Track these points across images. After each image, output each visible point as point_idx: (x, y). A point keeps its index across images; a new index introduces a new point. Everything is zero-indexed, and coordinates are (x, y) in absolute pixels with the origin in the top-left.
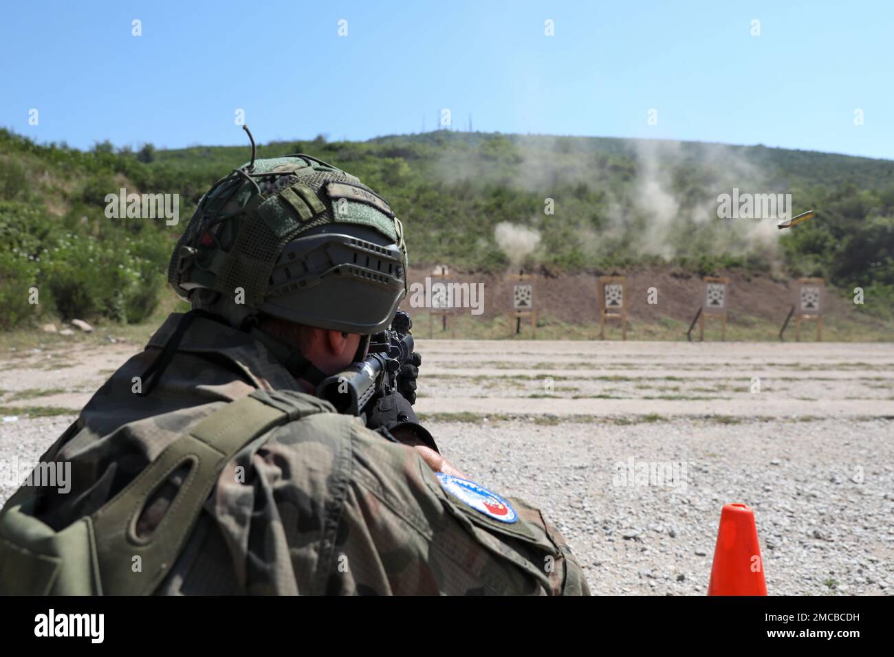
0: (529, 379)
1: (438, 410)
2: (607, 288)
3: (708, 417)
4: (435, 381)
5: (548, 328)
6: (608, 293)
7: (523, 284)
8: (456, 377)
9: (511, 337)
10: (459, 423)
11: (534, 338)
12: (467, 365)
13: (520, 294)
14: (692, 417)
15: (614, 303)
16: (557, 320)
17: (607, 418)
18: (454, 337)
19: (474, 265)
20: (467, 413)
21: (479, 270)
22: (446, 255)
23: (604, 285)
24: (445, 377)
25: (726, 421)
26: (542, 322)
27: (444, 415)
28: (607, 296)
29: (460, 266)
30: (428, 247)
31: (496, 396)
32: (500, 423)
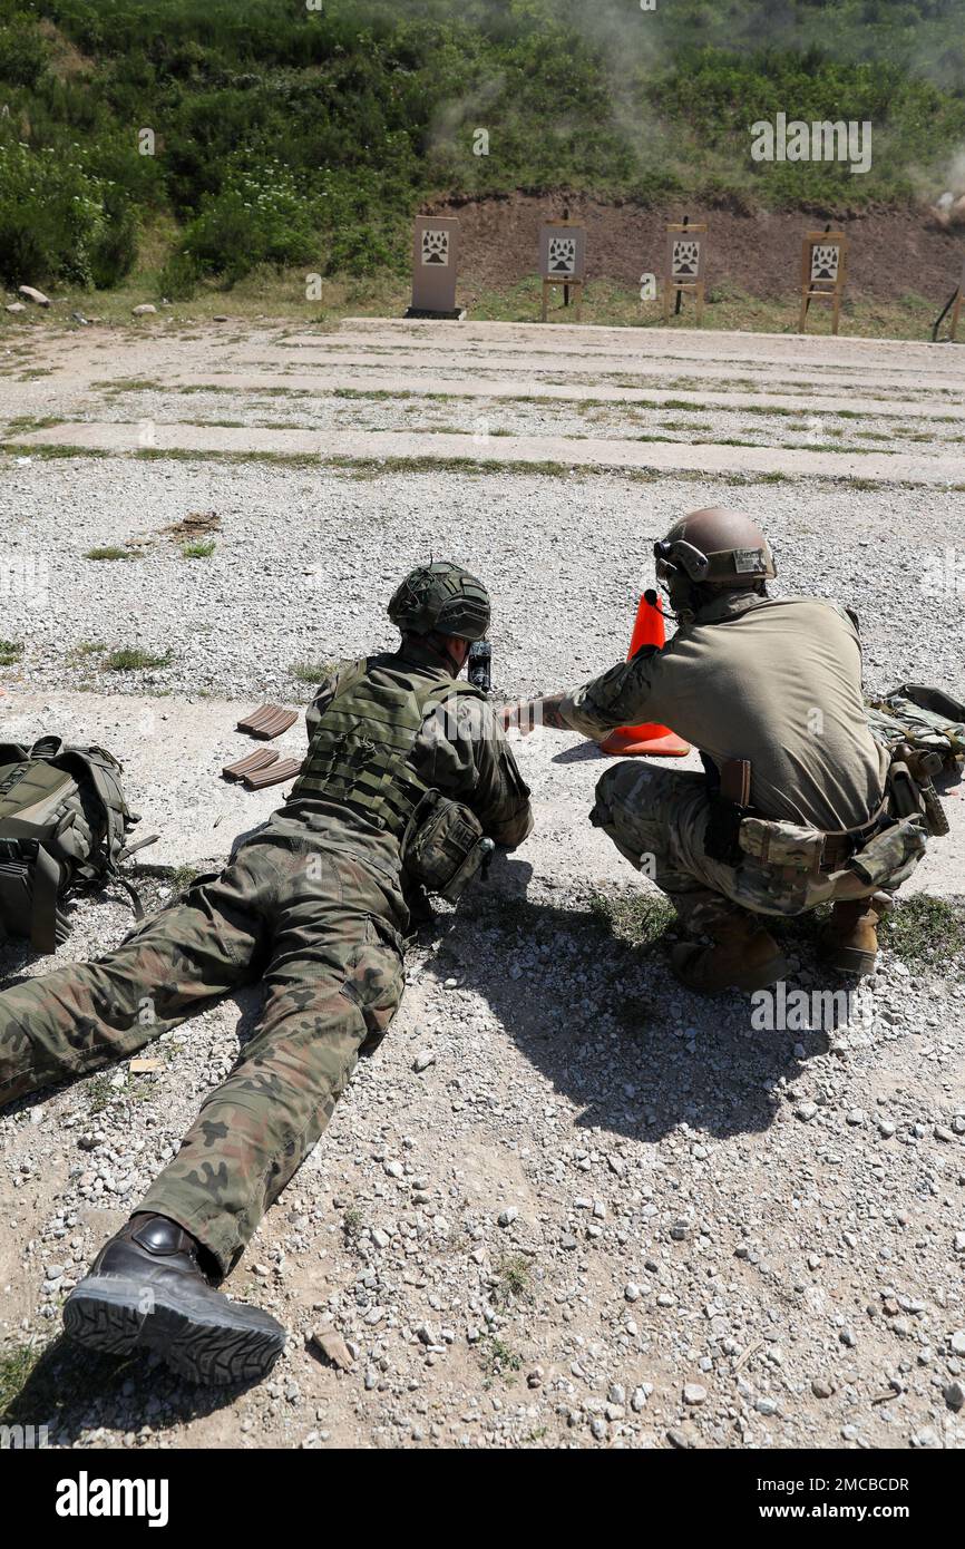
0: (653, 406)
1: (517, 457)
2: (816, 248)
3: (842, 479)
4: (529, 406)
5: (724, 306)
6: (817, 257)
7: (687, 239)
8: (557, 400)
9: (663, 321)
10: (539, 476)
11: (699, 324)
12: (579, 379)
13: (682, 255)
14: (824, 479)
15: (824, 274)
16: (742, 294)
17: (720, 475)
18: (577, 319)
19: (623, 192)
20: (550, 463)
21: (631, 200)
22: (579, 172)
24: (542, 400)
25: (862, 485)
26: (717, 295)
27: (523, 463)
28: (815, 262)
29: (600, 192)
30: (552, 156)
31: (598, 437)
32: (589, 476)
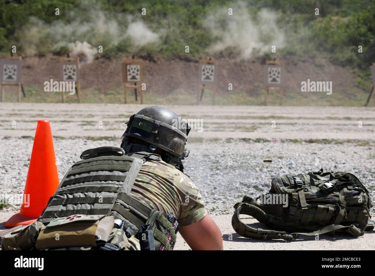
2: (128, 67)
6: (129, 71)
7: (70, 64)
13: (67, 71)
15: (134, 78)
23: (126, 65)
28: (128, 73)
